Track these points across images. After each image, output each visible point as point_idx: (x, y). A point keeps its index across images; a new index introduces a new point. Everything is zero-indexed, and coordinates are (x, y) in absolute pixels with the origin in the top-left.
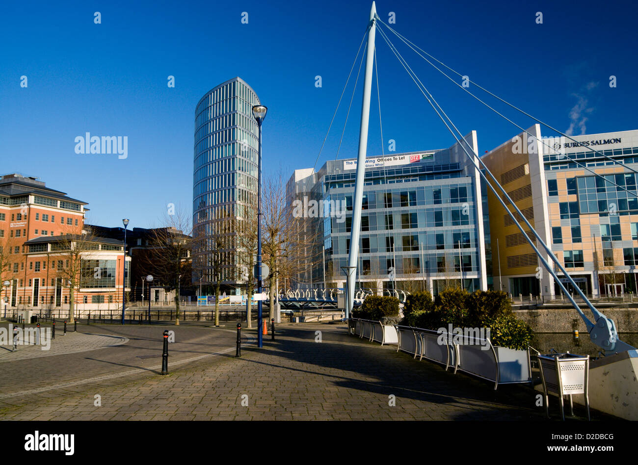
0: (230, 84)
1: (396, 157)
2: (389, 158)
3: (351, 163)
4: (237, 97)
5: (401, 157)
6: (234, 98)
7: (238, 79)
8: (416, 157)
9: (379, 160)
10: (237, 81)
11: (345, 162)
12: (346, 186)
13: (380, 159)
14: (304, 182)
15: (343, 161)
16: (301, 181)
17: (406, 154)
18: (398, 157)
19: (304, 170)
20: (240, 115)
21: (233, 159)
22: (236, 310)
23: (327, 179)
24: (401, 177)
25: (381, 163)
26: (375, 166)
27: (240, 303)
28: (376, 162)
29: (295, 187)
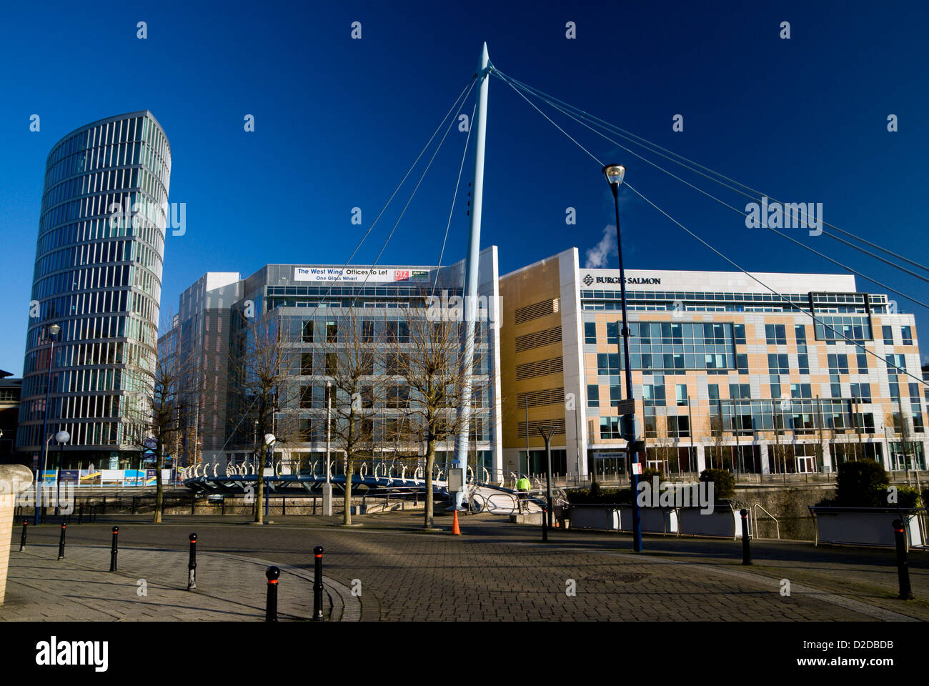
0: (133, 121)
1: (374, 270)
2: (365, 270)
3: (307, 272)
4: (144, 142)
5: (381, 270)
6: (138, 144)
7: (148, 114)
8: (403, 274)
9: (349, 272)
10: (146, 117)
11: (296, 269)
12: (299, 305)
13: (351, 270)
14: (221, 293)
15: (293, 267)
16: (216, 291)
17: (389, 268)
18: (377, 270)
19: (222, 274)
20: (146, 172)
21: (129, 243)
22: (119, 495)
23: (270, 291)
24: (384, 299)
25: (351, 276)
26: (342, 280)
27: (121, 483)
28: (345, 274)
29: (204, 299)
